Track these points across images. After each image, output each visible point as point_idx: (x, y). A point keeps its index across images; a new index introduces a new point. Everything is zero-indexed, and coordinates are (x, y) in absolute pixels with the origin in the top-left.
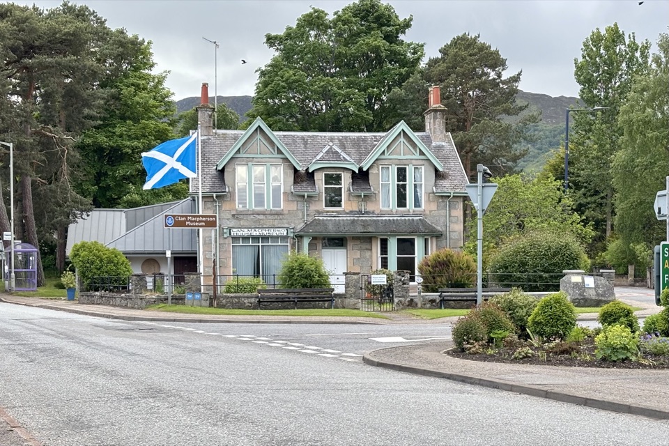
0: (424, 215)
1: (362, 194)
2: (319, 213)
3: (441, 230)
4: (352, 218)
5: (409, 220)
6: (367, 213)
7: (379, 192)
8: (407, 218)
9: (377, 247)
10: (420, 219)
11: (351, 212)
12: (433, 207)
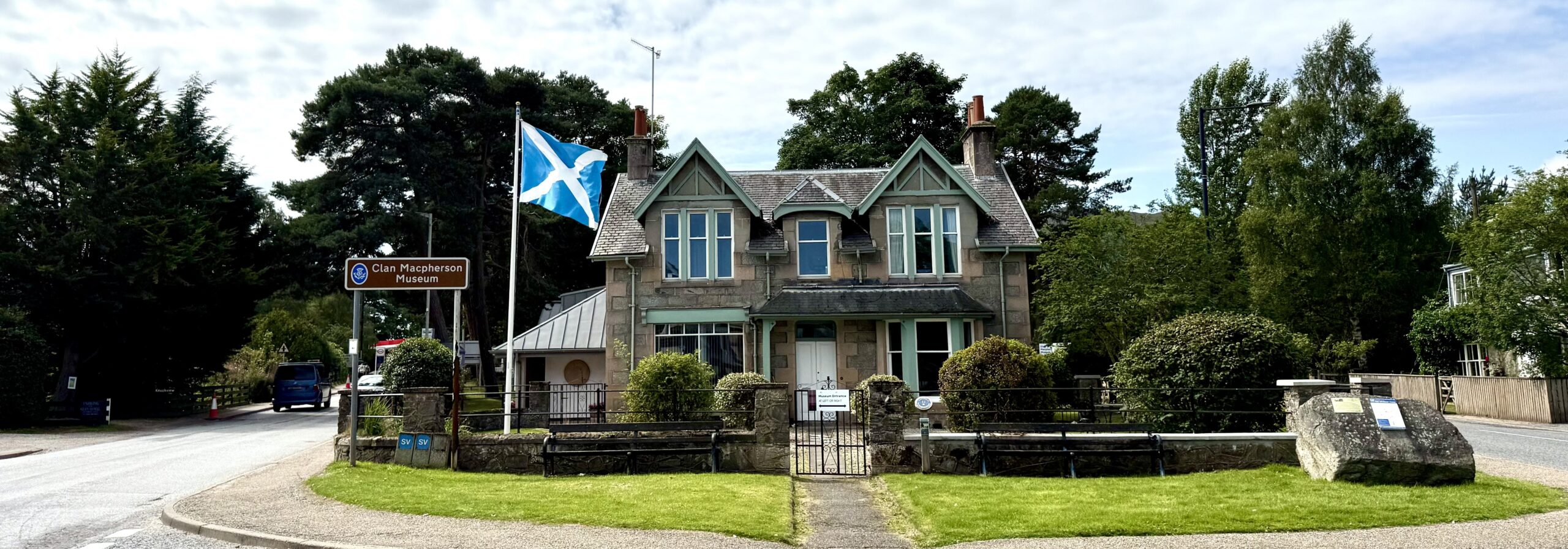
0: (962, 284)
1: (858, 252)
2: (791, 283)
3: (991, 308)
4: (842, 291)
5: (936, 291)
6: (866, 282)
7: (886, 248)
8: (932, 289)
9: (884, 340)
10: (955, 291)
11: (841, 282)
12: (977, 270)
